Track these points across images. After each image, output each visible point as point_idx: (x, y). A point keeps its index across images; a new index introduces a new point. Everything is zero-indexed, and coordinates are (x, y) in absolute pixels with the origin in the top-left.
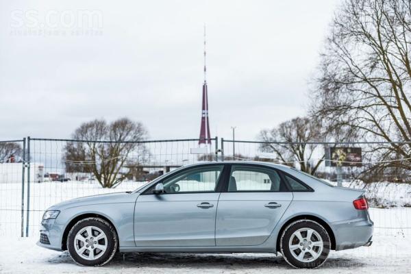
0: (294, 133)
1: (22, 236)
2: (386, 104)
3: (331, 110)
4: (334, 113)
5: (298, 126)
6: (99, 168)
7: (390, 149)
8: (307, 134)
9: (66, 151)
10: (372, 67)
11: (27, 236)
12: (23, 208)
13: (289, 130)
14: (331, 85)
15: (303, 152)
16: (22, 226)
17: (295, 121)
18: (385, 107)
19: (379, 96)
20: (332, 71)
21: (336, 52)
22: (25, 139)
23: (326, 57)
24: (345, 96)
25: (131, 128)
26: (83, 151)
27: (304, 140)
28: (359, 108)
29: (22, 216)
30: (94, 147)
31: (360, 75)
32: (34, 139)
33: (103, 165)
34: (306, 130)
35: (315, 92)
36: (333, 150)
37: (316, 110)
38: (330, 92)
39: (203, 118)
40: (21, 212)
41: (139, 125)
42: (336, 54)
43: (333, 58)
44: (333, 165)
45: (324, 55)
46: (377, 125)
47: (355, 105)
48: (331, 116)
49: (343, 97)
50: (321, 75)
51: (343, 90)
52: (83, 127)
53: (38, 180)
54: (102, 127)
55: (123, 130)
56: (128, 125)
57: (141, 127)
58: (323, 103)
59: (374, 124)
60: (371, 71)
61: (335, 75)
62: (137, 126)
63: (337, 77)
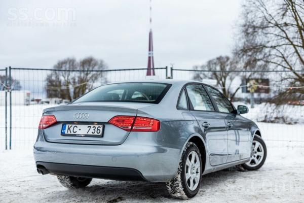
0: (218, 68)
1: (6, 149)
2: (292, 44)
3: (250, 50)
4: (252, 51)
5: (221, 63)
6: (72, 94)
7: (295, 79)
8: (227, 69)
9: (47, 82)
10: (283, 15)
11: (10, 149)
12: (6, 126)
13: (214, 65)
14: (250, 29)
15: (225, 81)
16: (6, 140)
17: (219, 59)
18: (292, 46)
19: (287, 38)
20: (252, 19)
21: (254, 3)
22: (7, 68)
23: (246, 8)
24: (261, 38)
25: (95, 64)
26: (60, 82)
27: (225, 73)
28: (271, 47)
29: (6, 132)
30: (68, 79)
31: (273, 21)
32: (15, 69)
33: (75, 93)
34: (227, 65)
35: (238, 35)
36: (248, 80)
37: (238, 49)
38: (250, 35)
39: (150, 58)
40: (5, 129)
41: (102, 62)
42: (254, 5)
43: (252, 9)
44: (248, 92)
45: (245, 6)
46: (286, 61)
47: (269, 45)
48: (250, 53)
49: (260, 39)
50: (243, 22)
51: (260, 34)
52: (59, 64)
53: (26, 103)
54: (73, 63)
55: (89, 65)
56: (93, 62)
57: (103, 63)
58: (245, 43)
59: (283, 59)
60: (282, 18)
61: (254, 21)
62: (99, 62)
63: (255, 24)
